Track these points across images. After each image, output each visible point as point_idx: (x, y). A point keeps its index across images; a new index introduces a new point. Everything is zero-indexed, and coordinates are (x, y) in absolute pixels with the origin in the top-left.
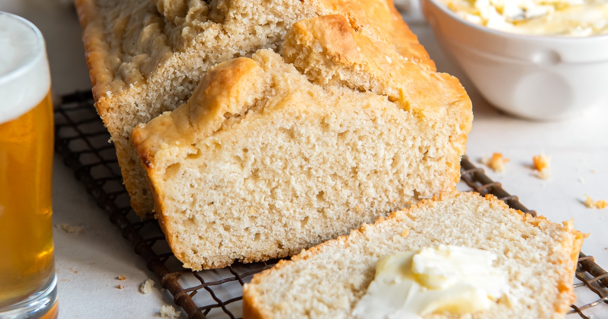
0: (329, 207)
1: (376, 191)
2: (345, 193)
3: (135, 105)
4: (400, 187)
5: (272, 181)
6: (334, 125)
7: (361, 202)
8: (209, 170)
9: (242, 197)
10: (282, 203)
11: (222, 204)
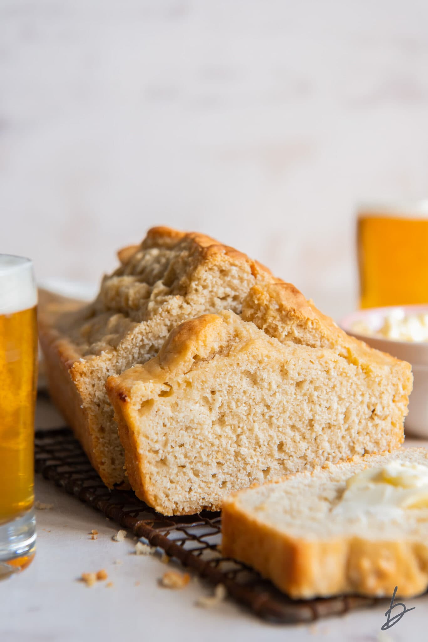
0: (289, 459)
1: (331, 446)
2: (303, 445)
3: (106, 371)
4: (352, 444)
5: (237, 427)
6: (293, 373)
7: (317, 457)
8: (181, 409)
9: (210, 440)
10: (246, 450)
11: (192, 447)
